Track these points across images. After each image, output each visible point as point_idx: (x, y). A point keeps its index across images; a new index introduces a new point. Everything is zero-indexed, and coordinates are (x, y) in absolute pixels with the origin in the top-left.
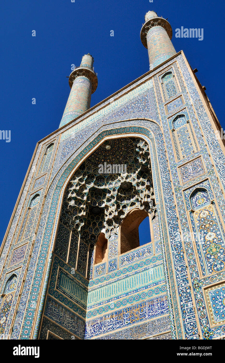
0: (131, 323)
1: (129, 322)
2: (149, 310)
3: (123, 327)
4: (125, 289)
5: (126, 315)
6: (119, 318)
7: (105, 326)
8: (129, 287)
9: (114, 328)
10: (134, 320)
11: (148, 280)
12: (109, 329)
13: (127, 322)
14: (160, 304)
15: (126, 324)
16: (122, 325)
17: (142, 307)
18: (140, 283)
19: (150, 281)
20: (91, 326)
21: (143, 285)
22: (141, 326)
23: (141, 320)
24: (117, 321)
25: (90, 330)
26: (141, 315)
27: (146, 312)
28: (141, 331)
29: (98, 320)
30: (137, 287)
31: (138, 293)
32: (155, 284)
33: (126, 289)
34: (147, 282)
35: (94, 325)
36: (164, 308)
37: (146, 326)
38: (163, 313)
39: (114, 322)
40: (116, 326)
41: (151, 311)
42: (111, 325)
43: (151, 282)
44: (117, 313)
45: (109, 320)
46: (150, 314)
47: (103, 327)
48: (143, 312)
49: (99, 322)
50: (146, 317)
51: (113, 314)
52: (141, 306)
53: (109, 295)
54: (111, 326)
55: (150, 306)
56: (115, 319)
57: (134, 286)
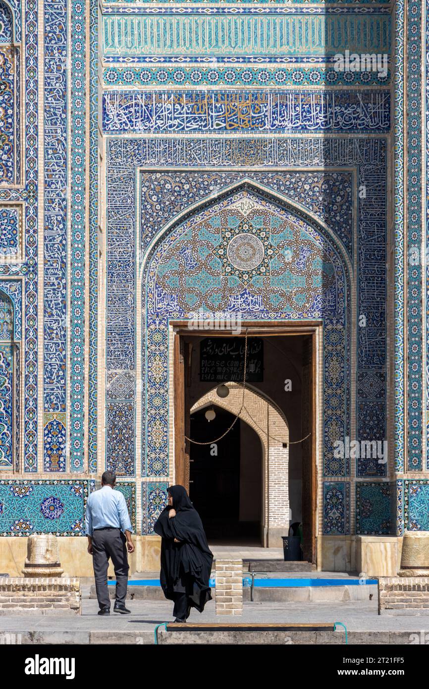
0: (228, 127)
1: (224, 125)
2: (274, 113)
3: (206, 131)
4: (214, 43)
5: (216, 107)
6: (198, 110)
7: (159, 116)
8: (226, 42)
9: (183, 129)
10: (236, 125)
11: (278, 43)
12: (171, 126)
13: (218, 125)
14: (302, 108)
15: (215, 127)
16: (205, 126)
17: (256, 102)
18: (256, 42)
19: (281, 45)
20: (120, 105)
21: (265, 51)
22: (253, 142)
23: (252, 129)
24: (191, 113)
25: (118, 115)
26: (253, 117)
27: (266, 116)
28: (252, 152)
29: (139, 97)
30: (248, 49)
31: (250, 65)
32: (294, 60)
33: (217, 45)
34: (275, 46)
35: (127, 107)
36: (309, 120)
37: (265, 146)
38: (306, 129)
39: (185, 115)
40: (188, 125)
41: (279, 118)
42: (175, 118)
43: (285, 49)
44: (191, 96)
45: (171, 107)
46: (276, 122)
47: (154, 117)
48: (259, 113)
49: (142, 102)
50: (266, 127)
51: (181, 95)
52: (256, 98)
53: (168, 43)
54: (176, 122)
55: (277, 105)
56: (186, 108)
57: (240, 44)
